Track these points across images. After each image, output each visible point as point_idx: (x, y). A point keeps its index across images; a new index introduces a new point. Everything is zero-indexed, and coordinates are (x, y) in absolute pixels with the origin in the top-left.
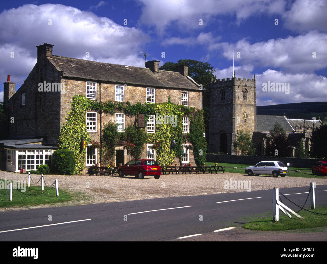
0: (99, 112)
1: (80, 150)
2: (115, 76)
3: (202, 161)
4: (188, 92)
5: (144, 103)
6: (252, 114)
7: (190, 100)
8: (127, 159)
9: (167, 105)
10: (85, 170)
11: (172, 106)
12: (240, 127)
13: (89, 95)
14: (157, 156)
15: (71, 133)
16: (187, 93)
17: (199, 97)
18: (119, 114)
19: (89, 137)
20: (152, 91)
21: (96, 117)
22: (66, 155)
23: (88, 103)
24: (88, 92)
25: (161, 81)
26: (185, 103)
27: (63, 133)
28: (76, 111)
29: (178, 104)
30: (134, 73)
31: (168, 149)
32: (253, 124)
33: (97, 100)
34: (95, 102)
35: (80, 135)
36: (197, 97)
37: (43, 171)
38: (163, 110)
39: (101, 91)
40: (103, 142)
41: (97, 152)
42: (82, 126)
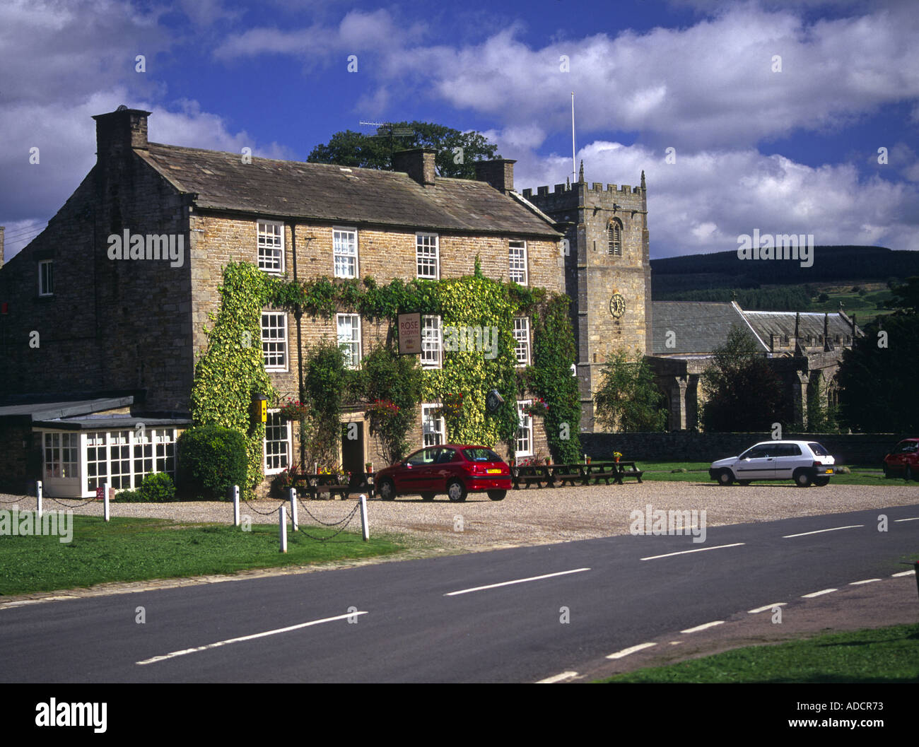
0: (292, 312)
1: (249, 426)
2: (327, 202)
3: (569, 450)
4: (525, 243)
5: (412, 279)
6: (637, 298)
7: (533, 268)
8: (371, 451)
9: (472, 282)
10: (263, 487)
11: (486, 287)
12: (601, 343)
13: (265, 261)
14: (449, 438)
15: (224, 376)
16: (523, 247)
17: (556, 258)
18: (346, 315)
19: (271, 388)
20: (431, 244)
21: (286, 328)
22: (226, 442)
23: (266, 285)
24: (261, 252)
25: (450, 212)
26: (519, 276)
27: (203, 379)
28: (234, 309)
29: (501, 279)
30: (370, 190)
31: (479, 415)
32: (643, 332)
33: (286, 278)
34: (283, 281)
35: (249, 381)
36: (551, 256)
37: (158, 493)
38: (463, 298)
39: (296, 247)
40: (307, 402)
41: (292, 431)
42: (252, 354)
